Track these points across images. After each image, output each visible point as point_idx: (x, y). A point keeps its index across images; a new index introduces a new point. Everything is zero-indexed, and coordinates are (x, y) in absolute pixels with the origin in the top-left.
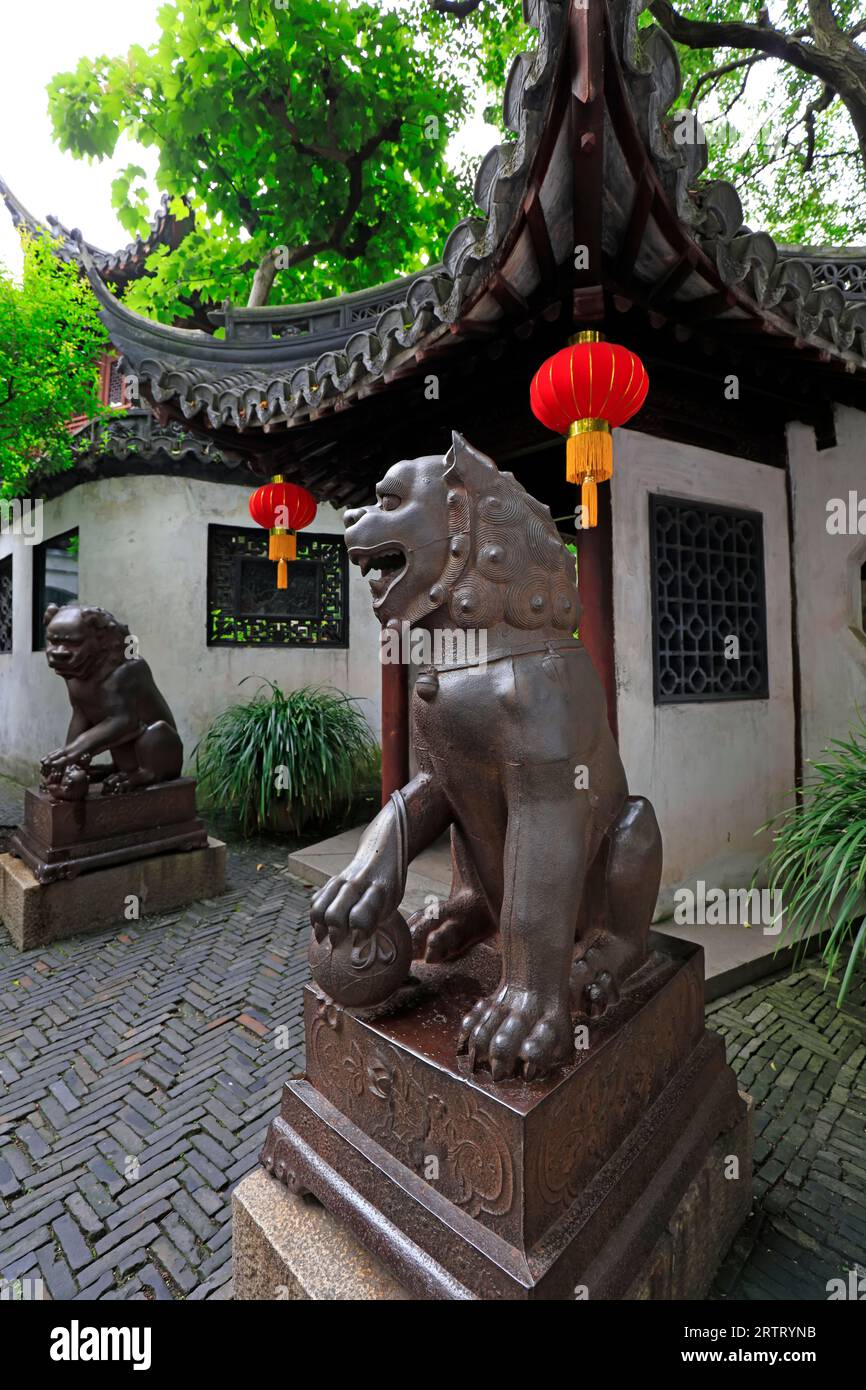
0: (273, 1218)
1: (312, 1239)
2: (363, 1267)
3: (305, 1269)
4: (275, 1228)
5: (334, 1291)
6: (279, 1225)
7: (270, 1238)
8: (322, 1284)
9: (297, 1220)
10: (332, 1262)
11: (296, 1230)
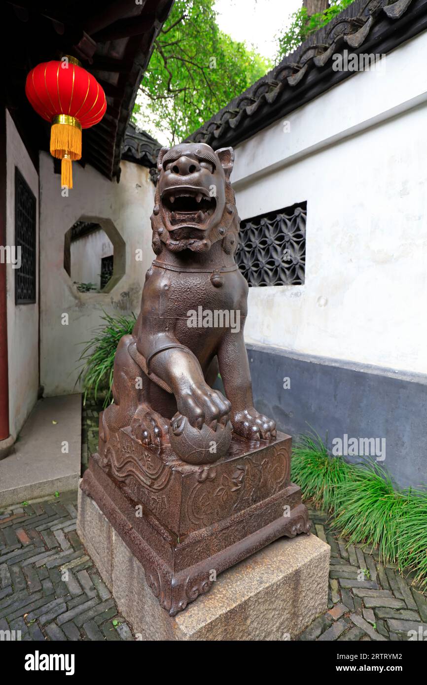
0: (215, 607)
1: (231, 588)
2: (247, 568)
3: (247, 592)
4: (222, 607)
5: (258, 580)
6: (220, 605)
7: (228, 609)
8: (255, 585)
9: (219, 595)
10: (244, 580)
11: (224, 596)
